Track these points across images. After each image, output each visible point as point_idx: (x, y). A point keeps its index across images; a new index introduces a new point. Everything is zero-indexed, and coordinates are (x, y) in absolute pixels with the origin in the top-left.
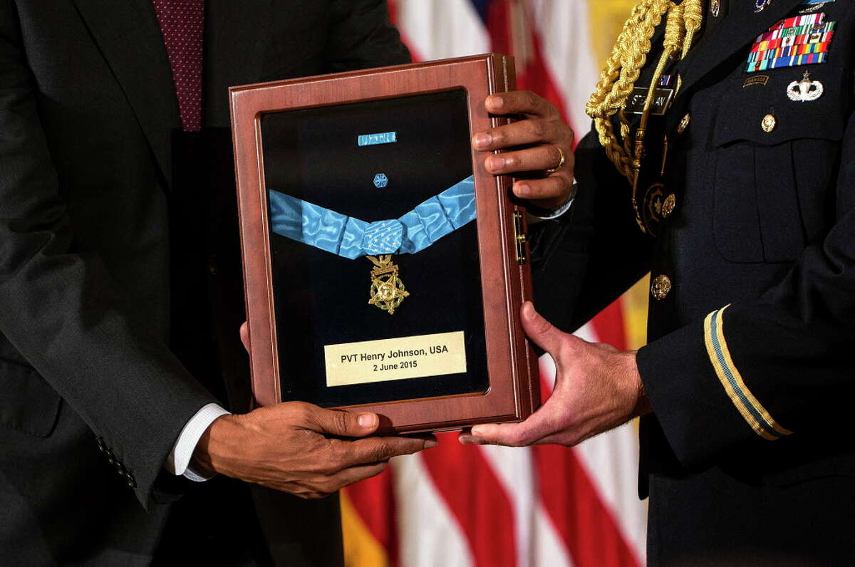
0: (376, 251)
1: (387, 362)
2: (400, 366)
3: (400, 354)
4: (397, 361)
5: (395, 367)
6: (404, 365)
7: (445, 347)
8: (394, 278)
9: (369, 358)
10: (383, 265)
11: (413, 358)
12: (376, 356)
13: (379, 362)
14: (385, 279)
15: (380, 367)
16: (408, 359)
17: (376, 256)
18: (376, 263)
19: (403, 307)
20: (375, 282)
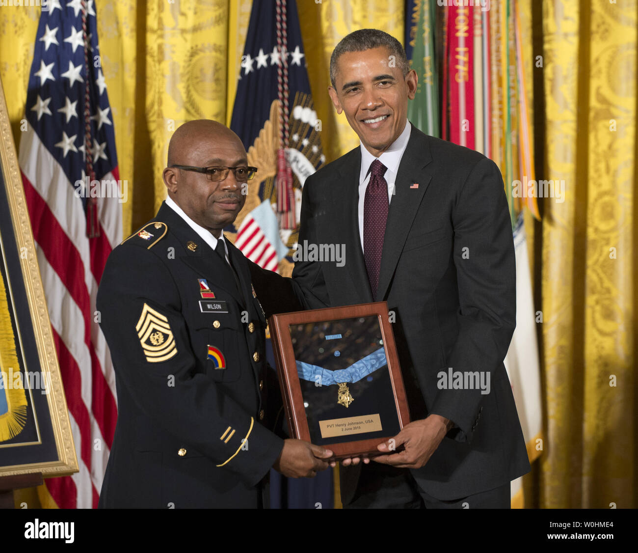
0: (341, 381)
1: (347, 427)
2: (353, 429)
3: (352, 423)
4: (352, 426)
5: (351, 429)
6: (355, 428)
7: (372, 420)
8: (348, 393)
9: (339, 426)
10: (343, 387)
11: (359, 425)
12: (343, 425)
13: (344, 427)
14: (344, 393)
15: (344, 429)
16: (357, 426)
17: (340, 383)
18: (340, 386)
19: (352, 405)
20: (340, 395)
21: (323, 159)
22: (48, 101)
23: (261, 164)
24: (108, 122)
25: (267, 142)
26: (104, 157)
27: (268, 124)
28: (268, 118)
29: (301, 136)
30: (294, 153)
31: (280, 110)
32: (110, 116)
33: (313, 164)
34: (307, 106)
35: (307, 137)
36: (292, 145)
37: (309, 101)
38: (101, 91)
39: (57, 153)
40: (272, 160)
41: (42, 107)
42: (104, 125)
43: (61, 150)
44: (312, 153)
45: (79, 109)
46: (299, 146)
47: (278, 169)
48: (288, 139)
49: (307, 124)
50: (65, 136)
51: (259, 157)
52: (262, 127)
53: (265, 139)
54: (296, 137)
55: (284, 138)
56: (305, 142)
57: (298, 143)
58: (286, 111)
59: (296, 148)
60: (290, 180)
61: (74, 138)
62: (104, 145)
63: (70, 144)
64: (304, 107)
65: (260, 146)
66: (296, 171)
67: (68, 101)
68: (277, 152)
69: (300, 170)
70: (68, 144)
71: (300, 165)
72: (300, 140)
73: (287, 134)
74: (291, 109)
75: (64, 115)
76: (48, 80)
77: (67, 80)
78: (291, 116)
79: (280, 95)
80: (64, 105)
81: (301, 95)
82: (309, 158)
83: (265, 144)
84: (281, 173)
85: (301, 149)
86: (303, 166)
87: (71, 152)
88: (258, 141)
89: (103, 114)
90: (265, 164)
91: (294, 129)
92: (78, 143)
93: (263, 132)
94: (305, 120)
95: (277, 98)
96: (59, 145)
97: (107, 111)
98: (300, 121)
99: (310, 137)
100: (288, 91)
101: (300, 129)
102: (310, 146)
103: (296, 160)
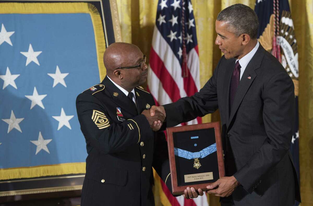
0: (195, 157)
1: (197, 178)
4: (199, 178)
5: (199, 179)
6: (201, 178)
7: (209, 175)
8: (199, 162)
9: (193, 177)
10: (196, 160)
11: (203, 177)
13: (195, 178)
14: (197, 163)
15: (196, 179)
16: (201, 177)
17: (195, 158)
18: (195, 160)
19: (200, 168)
20: (195, 163)
21: (295, 41)
22: (164, 17)
23: (265, 44)
24: (193, 25)
25: (268, 34)
26: (191, 41)
27: (269, 26)
28: (269, 23)
29: (284, 31)
30: (282, 38)
31: (274, 19)
32: (194, 23)
33: (290, 43)
34: (288, 17)
35: (288, 31)
36: (281, 35)
37: (288, 15)
38: (190, 11)
39: (168, 40)
40: (270, 42)
41: (162, 20)
42: (192, 27)
43: (170, 39)
44: (290, 39)
45: (179, 20)
46: (284, 35)
47: (273, 46)
48: (279, 32)
49: (287, 25)
50: (172, 32)
51: (264, 40)
52: (266, 26)
53: (267, 32)
54: (282, 31)
55: (276, 32)
56: (287, 34)
57: (283, 34)
58: (278, 19)
59: (282, 36)
60: (279, 51)
61: (176, 33)
62: (191, 36)
63: (174, 36)
64: (286, 17)
65: (265, 35)
66: (282, 47)
67: (173, 17)
68: (272, 38)
69: (284, 46)
70: (173, 36)
71: (284, 44)
72: (284, 33)
73: (278, 30)
74: (280, 18)
75: (171, 23)
76: (164, 8)
77: (173, 7)
78: (280, 21)
79: (275, 12)
80: (171, 18)
81: (285, 12)
82: (288, 41)
83: (267, 35)
84: (275, 48)
85: (284, 37)
86: (285, 45)
87: (174, 40)
88: (264, 33)
89: (191, 22)
90: (267, 44)
91: (282, 27)
92: (177, 35)
93: (266, 29)
94: (286, 23)
95: (273, 13)
96: (169, 36)
97: (192, 20)
98: (284, 24)
99: (289, 31)
100: (278, 10)
101: (284, 27)
102: (288, 35)
103: (282, 42)
